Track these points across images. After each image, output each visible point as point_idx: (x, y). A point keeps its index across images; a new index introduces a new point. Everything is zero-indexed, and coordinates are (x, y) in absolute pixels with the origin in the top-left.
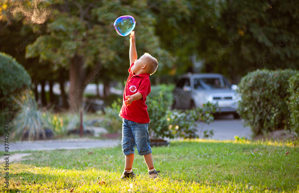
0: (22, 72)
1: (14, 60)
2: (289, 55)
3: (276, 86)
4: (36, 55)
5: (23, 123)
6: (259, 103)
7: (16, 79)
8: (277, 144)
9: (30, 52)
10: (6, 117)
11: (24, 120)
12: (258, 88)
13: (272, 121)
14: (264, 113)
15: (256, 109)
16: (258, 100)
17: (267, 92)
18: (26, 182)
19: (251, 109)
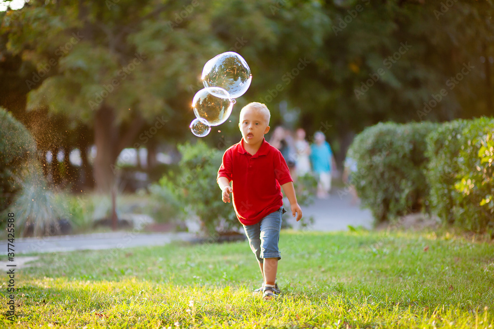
0: (23, 132)
1: (10, 115)
3: (408, 147)
5: (25, 211)
6: (382, 174)
7: (13, 144)
9: (33, 102)
11: (27, 206)
12: (380, 151)
13: (403, 201)
14: (391, 189)
15: (378, 183)
16: (381, 169)
17: (394, 157)
18: (31, 301)
19: (371, 183)
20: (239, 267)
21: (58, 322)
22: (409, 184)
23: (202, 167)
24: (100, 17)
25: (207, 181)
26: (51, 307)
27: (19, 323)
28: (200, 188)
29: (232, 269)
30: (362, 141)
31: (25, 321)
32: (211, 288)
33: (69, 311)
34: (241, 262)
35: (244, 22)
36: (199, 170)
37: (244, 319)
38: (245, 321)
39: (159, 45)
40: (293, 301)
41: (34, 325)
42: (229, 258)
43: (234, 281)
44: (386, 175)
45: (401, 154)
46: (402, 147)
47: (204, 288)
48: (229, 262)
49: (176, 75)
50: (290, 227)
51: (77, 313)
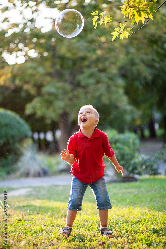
18: (31, 213)
20: (135, 196)
21: (46, 224)
23: (115, 144)
24: (62, 66)
26: (42, 216)
27: (26, 224)
29: (132, 196)
31: (29, 224)
32: (122, 207)
33: (51, 219)
34: (136, 193)
35: (134, 69)
37: (140, 224)
38: (140, 225)
39: (92, 81)
40: (164, 215)
41: (34, 226)
42: (130, 190)
43: (133, 204)
47: (118, 207)
48: (129, 193)
49: (100, 96)
50: (160, 174)
51: (55, 219)
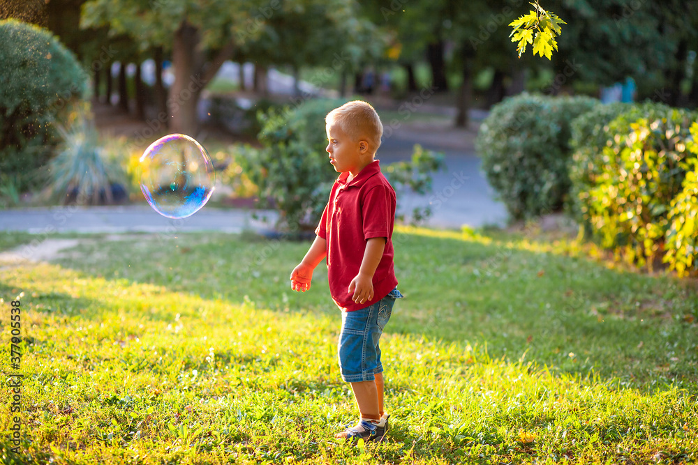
0: (71, 65)
1: (55, 40)
2: (627, 36)
3: (554, 129)
4: (101, 23)
5: (67, 171)
6: (521, 160)
7: (57, 80)
8: (538, 248)
9: (89, 17)
10: (35, 154)
11: (70, 164)
12: (521, 130)
13: (543, 198)
14: (531, 180)
15: (516, 170)
16: (519, 154)
17: (536, 139)
19: (506, 169)
22: (553, 176)
23: (287, 143)
25: (292, 160)
28: (281, 170)
30: (500, 115)
36: (281, 146)
44: (526, 162)
45: (545, 137)
46: (547, 128)
